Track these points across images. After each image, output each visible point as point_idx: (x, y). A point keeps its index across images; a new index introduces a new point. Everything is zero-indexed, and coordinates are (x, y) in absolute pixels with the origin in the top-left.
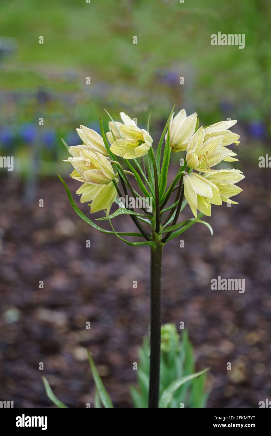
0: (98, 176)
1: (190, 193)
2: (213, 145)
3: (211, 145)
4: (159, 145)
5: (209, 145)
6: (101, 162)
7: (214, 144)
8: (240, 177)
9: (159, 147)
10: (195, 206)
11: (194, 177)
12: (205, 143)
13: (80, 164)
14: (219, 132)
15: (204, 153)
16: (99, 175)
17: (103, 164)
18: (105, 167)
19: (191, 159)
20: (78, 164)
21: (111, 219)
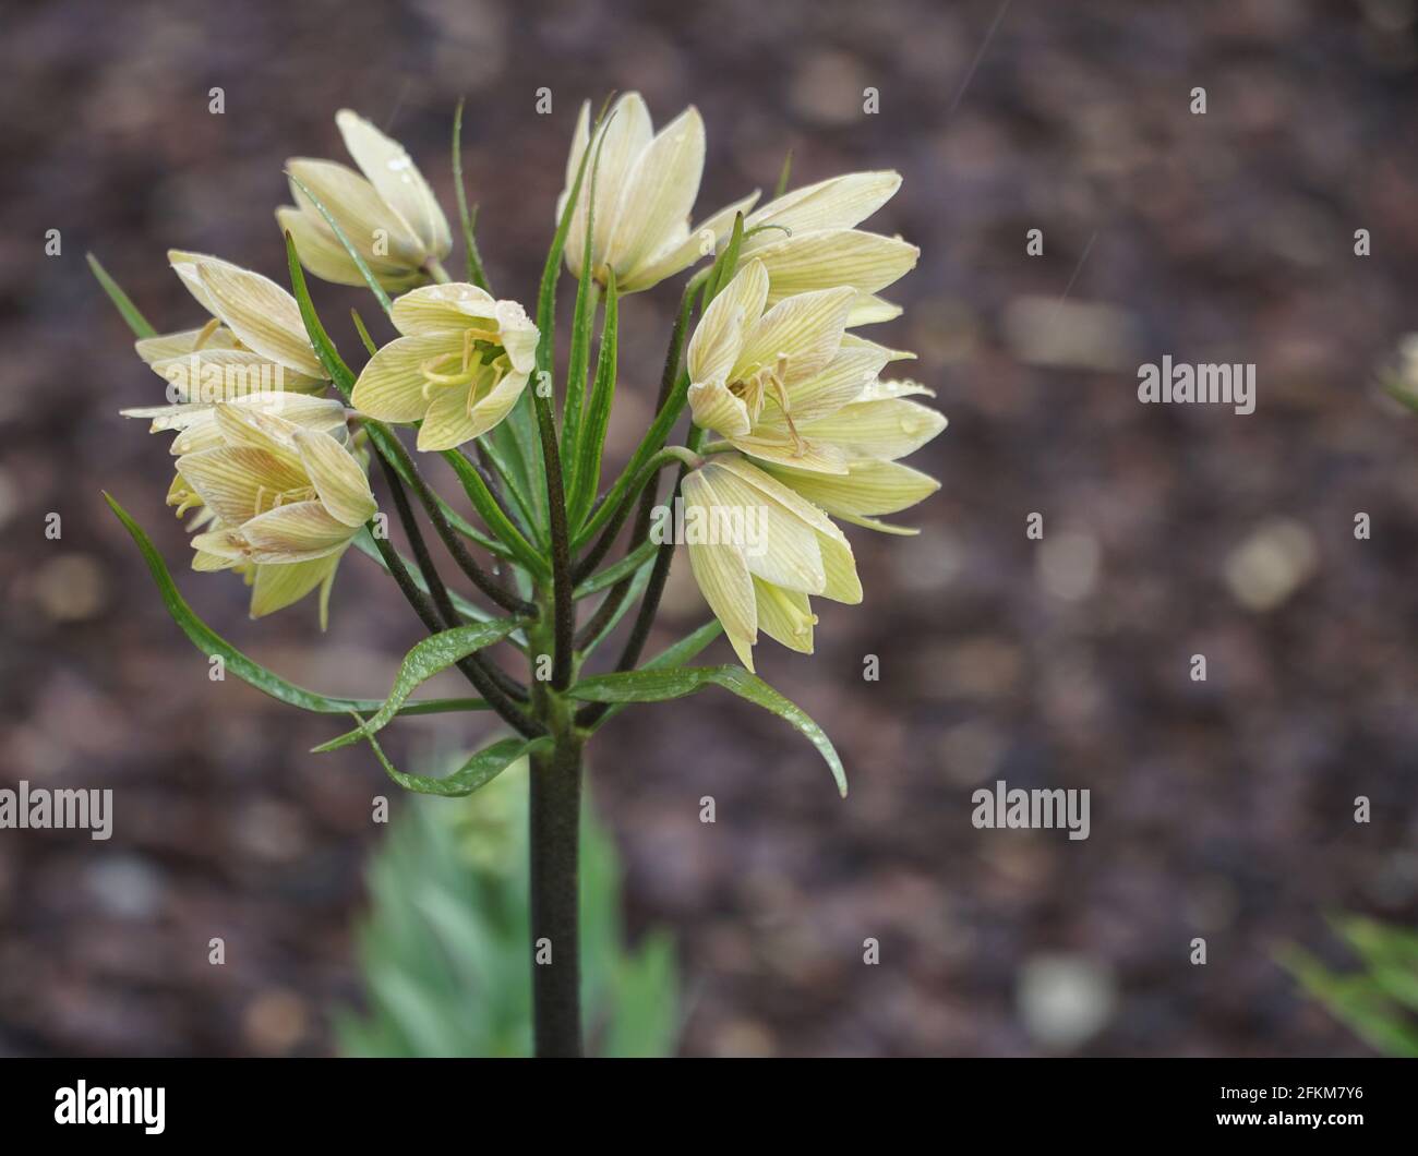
0: (302, 526)
1: (723, 569)
2: (808, 323)
3: (797, 322)
4: (542, 287)
5: (789, 322)
6: (319, 467)
7: (813, 319)
8: (925, 424)
9: (542, 294)
10: (746, 632)
11: (733, 485)
12: (769, 313)
13: (215, 466)
14: (824, 238)
15: (770, 369)
16: (310, 522)
17: (326, 475)
18: (334, 482)
19: (714, 405)
20: (206, 468)
21: (378, 735)
